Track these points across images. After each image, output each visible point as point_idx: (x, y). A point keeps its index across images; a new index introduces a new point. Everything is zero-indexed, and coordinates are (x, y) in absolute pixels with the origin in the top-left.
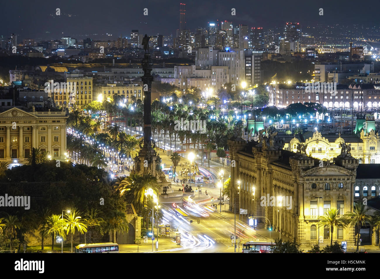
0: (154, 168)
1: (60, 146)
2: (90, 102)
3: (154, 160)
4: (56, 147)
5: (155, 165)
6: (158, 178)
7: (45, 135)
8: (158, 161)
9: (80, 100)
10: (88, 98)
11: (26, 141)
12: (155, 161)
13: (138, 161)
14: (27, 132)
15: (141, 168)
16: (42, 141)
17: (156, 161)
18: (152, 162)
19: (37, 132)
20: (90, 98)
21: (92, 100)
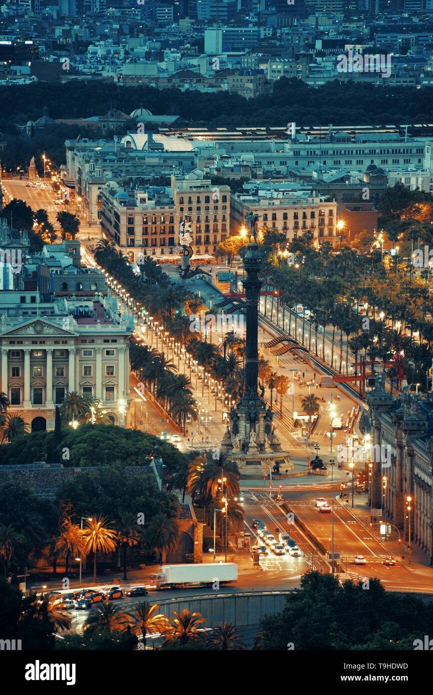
0: (262, 429)
1: (116, 383)
2: (224, 237)
3: (262, 417)
4: (110, 383)
5: (263, 424)
6: (267, 445)
7: (91, 364)
8: (268, 418)
9: (203, 235)
10: (220, 231)
11: (58, 374)
12: (263, 419)
13: (235, 419)
14: (60, 358)
15: (240, 429)
16: (85, 374)
17: (265, 417)
18: (258, 420)
19: (78, 359)
20: (224, 230)
21: (228, 234)
